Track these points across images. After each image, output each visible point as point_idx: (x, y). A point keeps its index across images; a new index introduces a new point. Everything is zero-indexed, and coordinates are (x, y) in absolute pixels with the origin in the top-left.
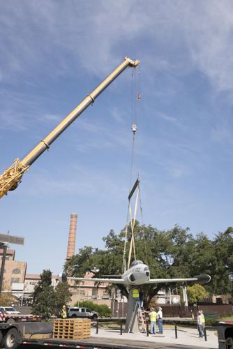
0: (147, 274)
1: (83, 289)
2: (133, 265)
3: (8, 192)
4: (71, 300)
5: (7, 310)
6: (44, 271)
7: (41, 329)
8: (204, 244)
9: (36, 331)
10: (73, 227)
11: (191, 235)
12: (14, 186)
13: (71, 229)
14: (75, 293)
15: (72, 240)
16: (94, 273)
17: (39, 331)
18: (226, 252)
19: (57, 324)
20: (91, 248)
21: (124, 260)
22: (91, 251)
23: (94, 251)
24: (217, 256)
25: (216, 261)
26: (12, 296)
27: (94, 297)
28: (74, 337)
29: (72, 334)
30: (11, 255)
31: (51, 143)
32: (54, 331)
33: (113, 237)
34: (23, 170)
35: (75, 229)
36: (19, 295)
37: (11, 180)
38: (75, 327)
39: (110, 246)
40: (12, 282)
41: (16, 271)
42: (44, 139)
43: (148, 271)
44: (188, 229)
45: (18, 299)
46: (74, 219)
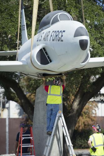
0: (83, 45)
2: (46, 24)
21: (22, 13)
43: (86, 38)
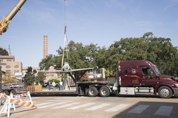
0: (67, 68)
1: (52, 74)
3: (3, 33)
4: (46, 79)
5: (13, 85)
6: (28, 67)
7: (24, 90)
8: (103, 51)
9: (21, 90)
10: (46, 42)
11: (100, 47)
12: (5, 30)
13: (44, 43)
14: (48, 76)
15: (46, 49)
16: (54, 67)
17: (23, 90)
18: (109, 55)
19: (29, 87)
20: (52, 55)
22: (52, 57)
23: (53, 56)
24: (106, 57)
25: (105, 59)
26: (16, 79)
27: (58, 77)
28: (35, 91)
29: (34, 90)
30: (12, 59)
31: (21, 7)
32: (28, 90)
33: (61, 50)
34: (8, 23)
35: (47, 43)
36: (19, 78)
37: (2, 28)
38: (35, 88)
39: (60, 54)
40: (15, 72)
41: (16, 66)
42: (16, 5)
44: (97, 44)
45: (19, 80)
46: (46, 38)
